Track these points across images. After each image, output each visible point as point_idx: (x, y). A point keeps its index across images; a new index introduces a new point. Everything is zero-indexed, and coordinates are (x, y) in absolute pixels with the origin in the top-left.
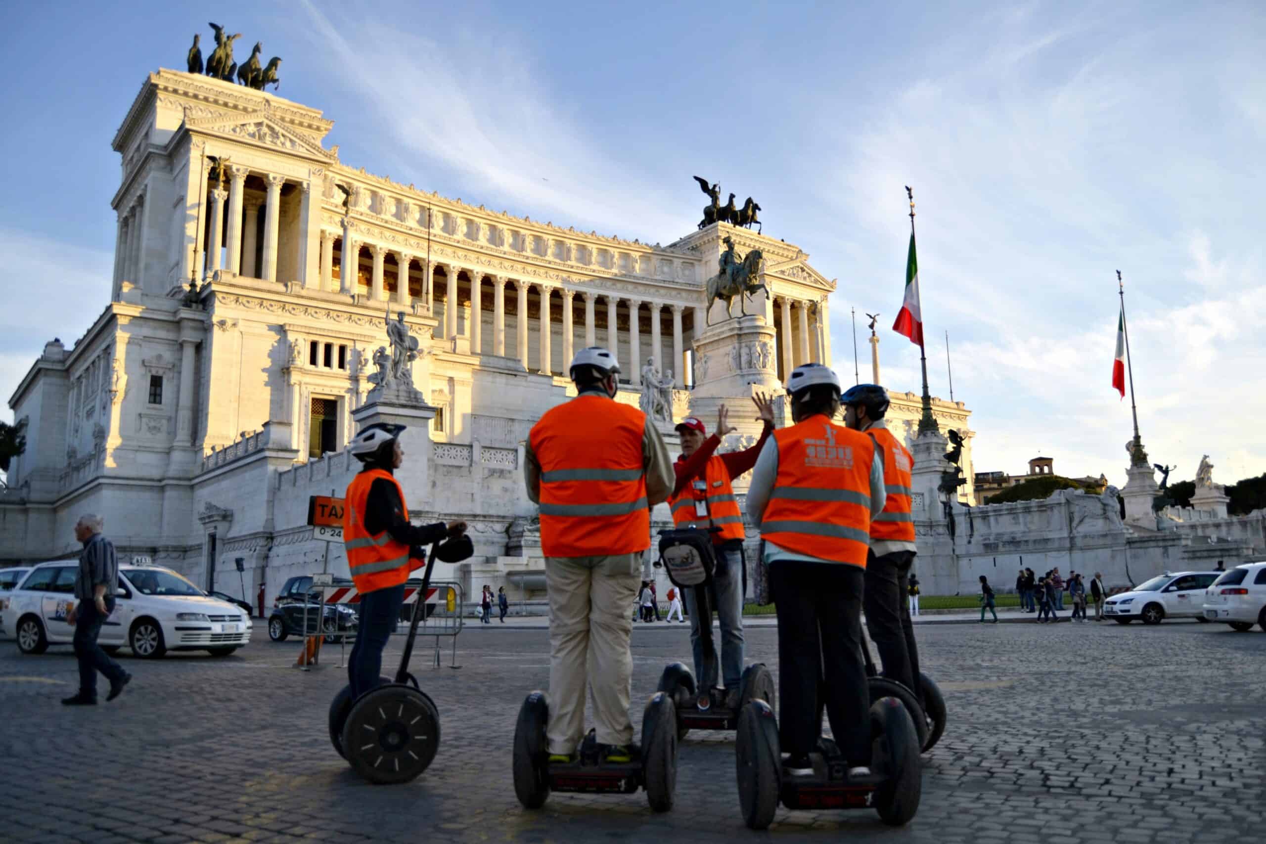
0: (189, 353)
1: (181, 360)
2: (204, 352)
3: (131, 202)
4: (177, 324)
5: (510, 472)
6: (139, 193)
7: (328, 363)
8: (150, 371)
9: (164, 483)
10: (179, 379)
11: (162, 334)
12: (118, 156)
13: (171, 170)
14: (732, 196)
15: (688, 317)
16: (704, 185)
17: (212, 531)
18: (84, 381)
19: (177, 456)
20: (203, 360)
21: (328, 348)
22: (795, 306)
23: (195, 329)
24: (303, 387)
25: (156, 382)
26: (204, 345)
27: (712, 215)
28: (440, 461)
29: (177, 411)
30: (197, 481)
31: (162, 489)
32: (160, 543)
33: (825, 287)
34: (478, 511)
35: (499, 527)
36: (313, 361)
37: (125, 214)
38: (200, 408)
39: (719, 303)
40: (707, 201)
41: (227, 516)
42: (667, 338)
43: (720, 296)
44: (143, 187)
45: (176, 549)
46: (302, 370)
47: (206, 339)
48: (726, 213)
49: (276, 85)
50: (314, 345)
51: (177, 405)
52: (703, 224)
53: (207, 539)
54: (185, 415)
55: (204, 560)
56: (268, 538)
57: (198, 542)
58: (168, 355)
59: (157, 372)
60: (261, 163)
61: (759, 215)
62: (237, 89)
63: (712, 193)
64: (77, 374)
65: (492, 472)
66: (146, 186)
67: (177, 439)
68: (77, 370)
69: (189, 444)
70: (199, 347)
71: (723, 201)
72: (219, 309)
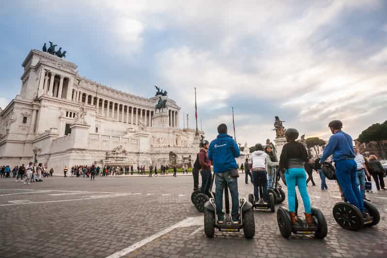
0: (35, 112)
1: (32, 114)
2: (39, 113)
3: (25, 78)
4: (32, 105)
6: (27, 77)
7: (71, 116)
8: (24, 116)
10: (31, 118)
11: (28, 107)
12: (23, 68)
13: (36, 72)
14: (162, 90)
15: (152, 113)
16: (157, 88)
17: (36, 153)
18: (6, 117)
19: (29, 136)
21: (71, 113)
22: (173, 112)
23: (37, 107)
24: (64, 122)
25: (25, 118)
26: (39, 111)
27: (158, 93)
28: (91, 138)
29: (30, 125)
30: (34, 142)
31: (24, 143)
32: (22, 156)
33: (179, 109)
34: (100, 149)
35: (105, 153)
36: (67, 116)
37: (24, 81)
38: (37, 125)
39: (158, 110)
40: (157, 91)
41: (40, 150)
42: (148, 117)
43: (158, 108)
45: (25, 157)
46: (64, 118)
47: (39, 109)
48: (161, 93)
49: (65, 57)
50: (67, 112)
52: (156, 95)
53: (34, 155)
54: (32, 127)
55: (33, 160)
56: (49, 155)
57: (32, 156)
58: (29, 112)
59: (26, 116)
60: (59, 73)
61: (167, 94)
62: (55, 56)
63: (158, 90)
65: (104, 141)
66: (29, 75)
67: (30, 132)
69: (33, 133)
70: (37, 111)
71: (160, 91)
72: (43, 103)
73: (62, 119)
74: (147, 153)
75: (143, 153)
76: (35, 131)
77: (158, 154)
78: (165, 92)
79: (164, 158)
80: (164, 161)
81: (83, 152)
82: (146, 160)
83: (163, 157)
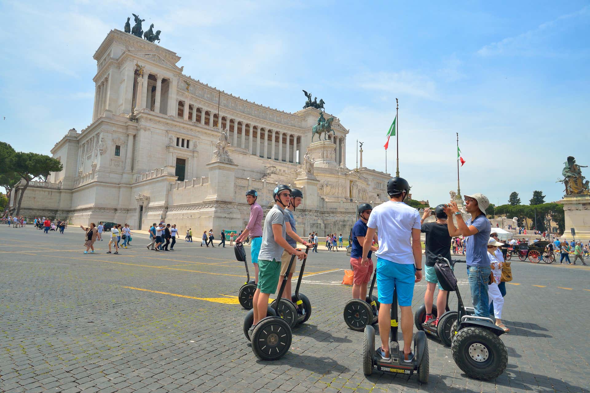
0: (131, 138)
1: (128, 140)
2: (137, 139)
3: (102, 80)
4: (127, 127)
5: (261, 190)
6: (106, 76)
7: (183, 146)
8: (116, 144)
9: (120, 185)
10: (127, 147)
11: (121, 130)
12: (96, 61)
13: (119, 69)
14: (316, 98)
15: (299, 139)
16: (306, 93)
17: (141, 204)
18: (86, 145)
19: (125, 176)
20: (136, 141)
21: (183, 141)
22: (335, 138)
23: (134, 129)
24: (174, 154)
25: (118, 148)
26: (137, 135)
27: (308, 104)
28: (238, 184)
29: (126, 159)
30: (134, 185)
31: (120, 187)
32: (119, 207)
33: (345, 132)
36: (178, 145)
37: (99, 84)
38: (135, 158)
39: (317, 135)
40: (307, 99)
41: (148, 199)
42: (292, 146)
43: (317, 132)
44: (107, 74)
45: (124, 210)
46: (173, 148)
47: (138, 133)
48: (313, 104)
49: (159, 41)
50: (178, 139)
51: (126, 157)
52: (305, 107)
53: (139, 206)
54: (129, 161)
55: (137, 214)
56: (166, 208)
57: (134, 207)
58: (123, 138)
59: (118, 144)
60: (154, 70)
61: (324, 105)
62: (143, 40)
63: (309, 97)
64: (83, 143)
66: (109, 74)
67: (126, 169)
68: (82, 141)
69: (131, 172)
70: (135, 136)
71: (313, 100)
72: (143, 123)
73: (171, 150)
74: (317, 211)
75: (310, 211)
76: (132, 169)
77: (333, 213)
78: (321, 101)
79: (344, 221)
80: (344, 226)
81: (229, 206)
82: (316, 222)
83: (342, 219)
